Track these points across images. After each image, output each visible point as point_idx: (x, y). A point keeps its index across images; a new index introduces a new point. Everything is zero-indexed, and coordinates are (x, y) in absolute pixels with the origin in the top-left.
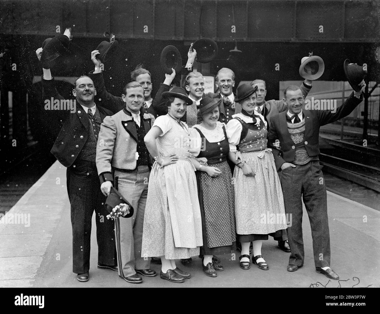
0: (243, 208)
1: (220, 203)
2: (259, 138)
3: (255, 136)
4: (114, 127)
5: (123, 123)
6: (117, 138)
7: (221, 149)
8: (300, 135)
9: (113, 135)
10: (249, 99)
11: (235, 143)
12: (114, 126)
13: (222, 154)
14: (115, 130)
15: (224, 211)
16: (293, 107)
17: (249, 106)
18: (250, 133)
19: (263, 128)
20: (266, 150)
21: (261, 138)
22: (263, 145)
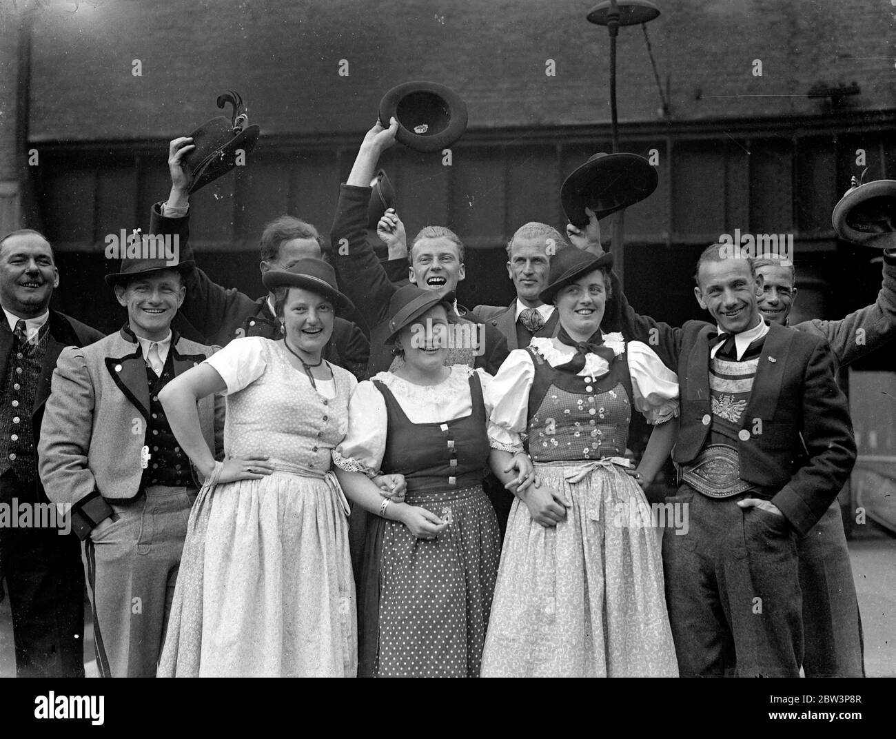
0: (505, 643)
1: (431, 621)
2: (584, 421)
3: (567, 411)
4: (83, 377)
5: (110, 363)
6: (96, 409)
7: (450, 443)
8: (737, 400)
9: (85, 400)
10: (578, 289)
11: (513, 423)
12: (84, 375)
13: (454, 462)
14: (87, 385)
15: (444, 648)
16: (722, 313)
17: (577, 311)
18: (553, 397)
19: (610, 392)
20: (600, 463)
21: (592, 422)
22: (595, 445)
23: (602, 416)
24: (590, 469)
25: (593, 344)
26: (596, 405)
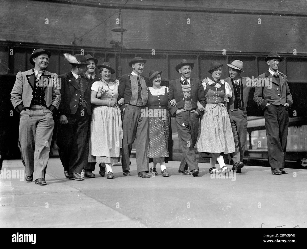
3: (212, 94)
7: (159, 99)
8: (189, 92)
12: (22, 78)
13: (160, 103)
14: (22, 81)
16: (185, 73)
17: (216, 74)
18: (209, 91)
19: (221, 91)
20: (218, 104)
21: (217, 96)
22: (217, 101)
23: (219, 95)
24: (216, 105)
25: (218, 81)
26: (217, 93)
